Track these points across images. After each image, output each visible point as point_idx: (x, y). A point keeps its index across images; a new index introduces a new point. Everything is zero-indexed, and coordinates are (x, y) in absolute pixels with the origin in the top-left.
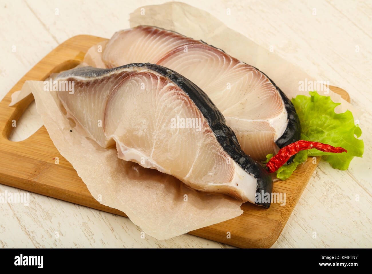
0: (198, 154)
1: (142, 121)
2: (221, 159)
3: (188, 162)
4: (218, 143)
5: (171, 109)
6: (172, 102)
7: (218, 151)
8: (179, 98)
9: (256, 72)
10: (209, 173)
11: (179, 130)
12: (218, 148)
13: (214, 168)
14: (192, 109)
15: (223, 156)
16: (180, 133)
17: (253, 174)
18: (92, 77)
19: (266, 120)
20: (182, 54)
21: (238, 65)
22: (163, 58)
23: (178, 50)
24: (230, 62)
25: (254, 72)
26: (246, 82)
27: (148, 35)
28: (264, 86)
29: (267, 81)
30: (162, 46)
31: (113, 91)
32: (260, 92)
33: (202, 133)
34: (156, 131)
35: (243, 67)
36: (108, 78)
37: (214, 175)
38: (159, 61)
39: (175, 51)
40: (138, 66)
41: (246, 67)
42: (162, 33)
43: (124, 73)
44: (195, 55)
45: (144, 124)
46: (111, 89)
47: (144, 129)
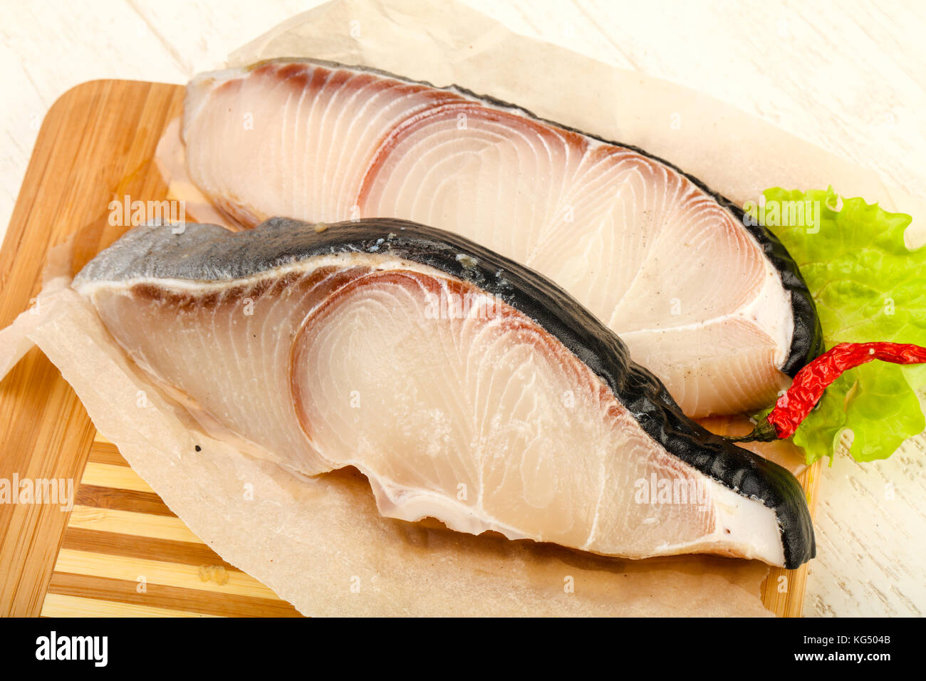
0: (602, 477)
1: (432, 415)
4: (647, 437)
5: (507, 373)
6: (504, 354)
7: (654, 457)
8: (520, 337)
9: (647, 164)
10: (645, 518)
11: (540, 426)
12: (651, 451)
13: (652, 504)
14: (562, 361)
15: (669, 468)
16: (545, 433)
17: (760, 497)
18: (218, 279)
19: (735, 315)
20: (421, 143)
21: (588, 154)
22: (373, 166)
23: (407, 131)
24: (564, 150)
25: (642, 168)
26: (635, 205)
27: (301, 92)
28: (685, 207)
29: (685, 184)
30: (353, 123)
31: (307, 324)
32: (683, 227)
33: (602, 420)
34: (479, 439)
35: (605, 157)
36: (274, 284)
37: (659, 522)
38: (367, 176)
39: (398, 134)
40: (366, 251)
41: (611, 154)
42: (341, 80)
43: (328, 274)
44: (455, 141)
45: (441, 424)
46: (298, 317)
47: (443, 436)
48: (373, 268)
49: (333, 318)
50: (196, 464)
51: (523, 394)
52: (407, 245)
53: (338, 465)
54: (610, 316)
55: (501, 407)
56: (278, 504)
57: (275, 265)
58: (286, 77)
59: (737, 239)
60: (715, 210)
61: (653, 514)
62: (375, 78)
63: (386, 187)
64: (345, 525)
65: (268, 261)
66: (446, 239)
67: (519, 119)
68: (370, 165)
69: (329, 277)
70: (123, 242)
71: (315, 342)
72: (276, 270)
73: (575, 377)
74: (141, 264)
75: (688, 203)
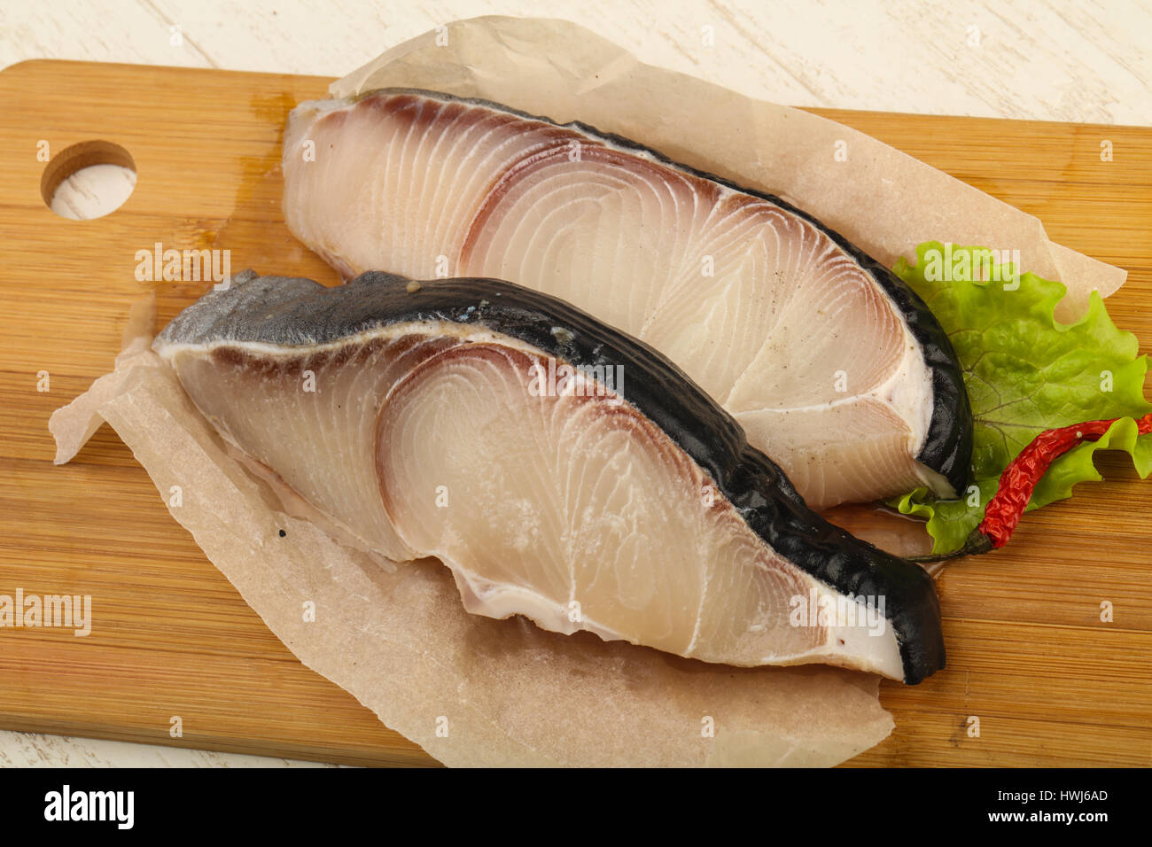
0: (704, 580)
1: (519, 506)
2: (773, 580)
3: (685, 609)
4: (753, 534)
5: (600, 462)
6: (597, 441)
7: (761, 558)
8: (616, 423)
9: (783, 216)
10: (751, 624)
11: (635, 521)
12: (758, 551)
13: (760, 608)
14: (661, 450)
15: (778, 571)
16: (640, 529)
18: (302, 344)
19: (867, 396)
20: (536, 187)
21: (718, 205)
22: (482, 212)
23: (521, 174)
24: (693, 200)
25: (777, 222)
26: (766, 264)
27: (409, 128)
28: (820, 268)
29: (823, 241)
30: (463, 163)
31: (392, 397)
32: (818, 292)
33: (704, 517)
34: (570, 532)
35: (737, 208)
36: (359, 350)
37: (766, 630)
38: (473, 224)
39: (511, 176)
40: (455, 320)
41: (745, 204)
42: (452, 114)
43: (414, 343)
44: (574, 185)
45: (529, 516)
46: (382, 389)
47: (531, 529)
48: (461, 339)
49: (418, 393)
50: (279, 551)
51: (617, 485)
52: (499, 314)
53: (421, 554)
54: (729, 392)
55: (593, 499)
56: (366, 599)
57: (360, 329)
58: (392, 112)
59: (876, 308)
60: (855, 273)
61: (760, 620)
62: (490, 113)
63: (495, 237)
64: (434, 618)
65: (354, 324)
66: (543, 308)
67: (645, 162)
68: (478, 211)
69: (415, 346)
70: (208, 299)
71: (399, 418)
72: (362, 335)
73: (675, 466)
74: (222, 326)
75: (825, 264)
